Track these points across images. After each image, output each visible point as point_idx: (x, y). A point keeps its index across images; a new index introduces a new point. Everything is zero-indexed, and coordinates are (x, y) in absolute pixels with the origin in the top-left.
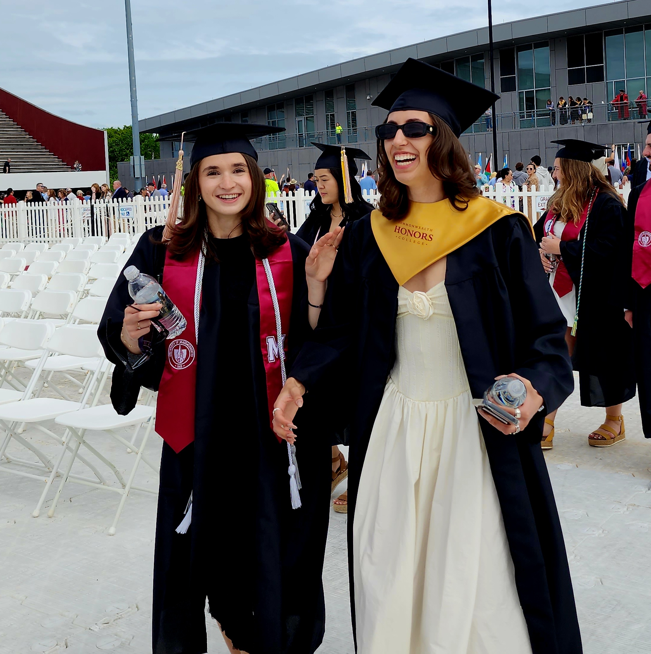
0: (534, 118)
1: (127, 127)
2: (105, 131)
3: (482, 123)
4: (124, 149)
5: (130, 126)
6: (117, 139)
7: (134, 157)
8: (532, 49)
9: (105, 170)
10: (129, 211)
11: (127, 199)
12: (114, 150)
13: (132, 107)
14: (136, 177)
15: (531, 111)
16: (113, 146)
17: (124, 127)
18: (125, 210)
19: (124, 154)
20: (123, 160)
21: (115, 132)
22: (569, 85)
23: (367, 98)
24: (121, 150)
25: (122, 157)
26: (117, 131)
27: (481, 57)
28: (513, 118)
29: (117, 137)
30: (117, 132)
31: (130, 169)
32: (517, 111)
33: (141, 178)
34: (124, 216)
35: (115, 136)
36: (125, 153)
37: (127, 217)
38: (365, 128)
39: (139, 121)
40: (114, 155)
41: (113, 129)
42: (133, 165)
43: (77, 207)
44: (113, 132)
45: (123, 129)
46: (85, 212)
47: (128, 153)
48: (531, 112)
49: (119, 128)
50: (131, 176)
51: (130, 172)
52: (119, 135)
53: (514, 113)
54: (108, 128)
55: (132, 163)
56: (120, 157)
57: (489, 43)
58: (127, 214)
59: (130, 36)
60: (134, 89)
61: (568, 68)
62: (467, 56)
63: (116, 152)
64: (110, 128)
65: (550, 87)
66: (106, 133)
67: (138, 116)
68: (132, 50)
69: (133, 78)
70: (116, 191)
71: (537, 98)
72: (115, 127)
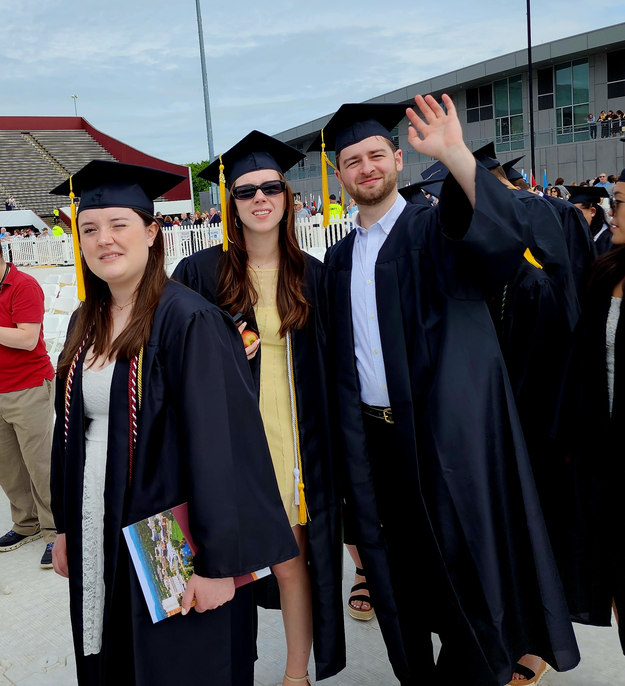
0: (572, 133)
1: (205, 162)
2: (189, 167)
3: (519, 140)
4: (202, 181)
5: (206, 161)
6: (197, 172)
7: (212, 188)
8: (571, 67)
9: (191, 199)
10: (216, 234)
11: (214, 225)
12: (195, 182)
13: (209, 145)
14: (214, 204)
15: (568, 126)
16: (194, 178)
17: (202, 162)
18: (213, 233)
19: (203, 185)
20: (202, 190)
21: (195, 167)
22: (608, 99)
23: (409, 124)
24: (200, 181)
25: (202, 187)
26: (197, 165)
27: (519, 77)
28: (551, 134)
29: (197, 171)
30: (197, 167)
31: (209, 197)
32: (555, 127)
33: (218, 205)
34: (213, 239)
35: (195, 170)
36: (204, 183)
37: (215, 239)
38: (407, 151)
39: (215, 157)
40: (195, 185)
41: (193, 164)
42: (211, 194)
43: (177, 232)
44: (193, 167)
45: (201, 164)
46: (183, 235)
47: (206, 184)
48: (568, 128)
49: (198, 163)
50: (210, 203)
51: (209, 200)
52: (199, 169)
53: (551, 129)
54: (189, 164)
55: (210, 193)
56: (200, 187)
57: (528, 64)
58: (215, 236)
59: (206, 85)
60: (210, 130)
61: (608, 82)
62: (506, 78)
63: (196, 183)
64: (191, 164)
65: (589, 102)
66: (190, 168)
67: (214, 153)
68: (208, 97)
69: (209, 121)
70: (213, 216)
71: (575, 113)
72: (195, 163)
